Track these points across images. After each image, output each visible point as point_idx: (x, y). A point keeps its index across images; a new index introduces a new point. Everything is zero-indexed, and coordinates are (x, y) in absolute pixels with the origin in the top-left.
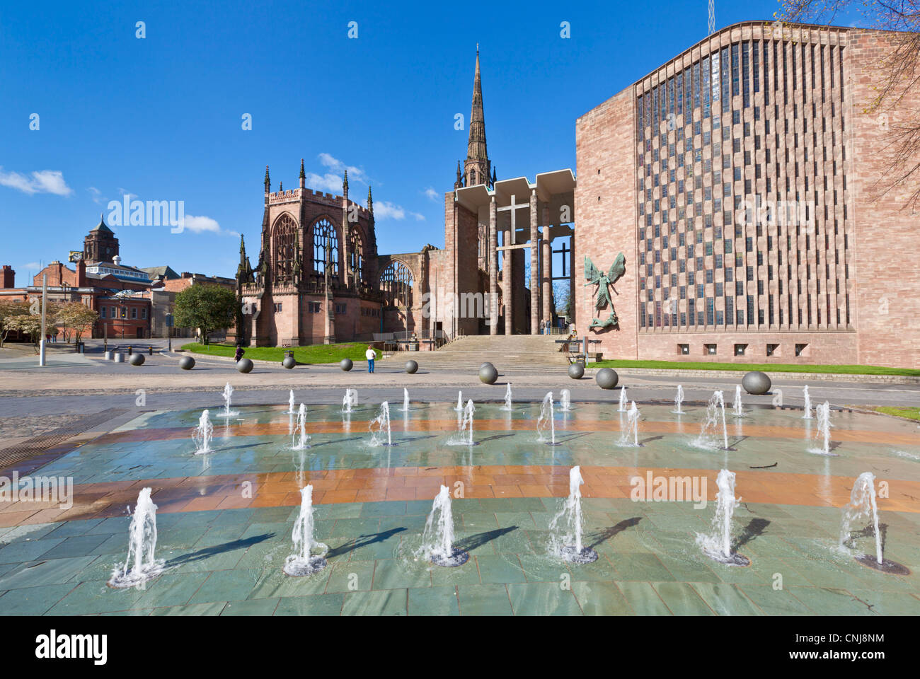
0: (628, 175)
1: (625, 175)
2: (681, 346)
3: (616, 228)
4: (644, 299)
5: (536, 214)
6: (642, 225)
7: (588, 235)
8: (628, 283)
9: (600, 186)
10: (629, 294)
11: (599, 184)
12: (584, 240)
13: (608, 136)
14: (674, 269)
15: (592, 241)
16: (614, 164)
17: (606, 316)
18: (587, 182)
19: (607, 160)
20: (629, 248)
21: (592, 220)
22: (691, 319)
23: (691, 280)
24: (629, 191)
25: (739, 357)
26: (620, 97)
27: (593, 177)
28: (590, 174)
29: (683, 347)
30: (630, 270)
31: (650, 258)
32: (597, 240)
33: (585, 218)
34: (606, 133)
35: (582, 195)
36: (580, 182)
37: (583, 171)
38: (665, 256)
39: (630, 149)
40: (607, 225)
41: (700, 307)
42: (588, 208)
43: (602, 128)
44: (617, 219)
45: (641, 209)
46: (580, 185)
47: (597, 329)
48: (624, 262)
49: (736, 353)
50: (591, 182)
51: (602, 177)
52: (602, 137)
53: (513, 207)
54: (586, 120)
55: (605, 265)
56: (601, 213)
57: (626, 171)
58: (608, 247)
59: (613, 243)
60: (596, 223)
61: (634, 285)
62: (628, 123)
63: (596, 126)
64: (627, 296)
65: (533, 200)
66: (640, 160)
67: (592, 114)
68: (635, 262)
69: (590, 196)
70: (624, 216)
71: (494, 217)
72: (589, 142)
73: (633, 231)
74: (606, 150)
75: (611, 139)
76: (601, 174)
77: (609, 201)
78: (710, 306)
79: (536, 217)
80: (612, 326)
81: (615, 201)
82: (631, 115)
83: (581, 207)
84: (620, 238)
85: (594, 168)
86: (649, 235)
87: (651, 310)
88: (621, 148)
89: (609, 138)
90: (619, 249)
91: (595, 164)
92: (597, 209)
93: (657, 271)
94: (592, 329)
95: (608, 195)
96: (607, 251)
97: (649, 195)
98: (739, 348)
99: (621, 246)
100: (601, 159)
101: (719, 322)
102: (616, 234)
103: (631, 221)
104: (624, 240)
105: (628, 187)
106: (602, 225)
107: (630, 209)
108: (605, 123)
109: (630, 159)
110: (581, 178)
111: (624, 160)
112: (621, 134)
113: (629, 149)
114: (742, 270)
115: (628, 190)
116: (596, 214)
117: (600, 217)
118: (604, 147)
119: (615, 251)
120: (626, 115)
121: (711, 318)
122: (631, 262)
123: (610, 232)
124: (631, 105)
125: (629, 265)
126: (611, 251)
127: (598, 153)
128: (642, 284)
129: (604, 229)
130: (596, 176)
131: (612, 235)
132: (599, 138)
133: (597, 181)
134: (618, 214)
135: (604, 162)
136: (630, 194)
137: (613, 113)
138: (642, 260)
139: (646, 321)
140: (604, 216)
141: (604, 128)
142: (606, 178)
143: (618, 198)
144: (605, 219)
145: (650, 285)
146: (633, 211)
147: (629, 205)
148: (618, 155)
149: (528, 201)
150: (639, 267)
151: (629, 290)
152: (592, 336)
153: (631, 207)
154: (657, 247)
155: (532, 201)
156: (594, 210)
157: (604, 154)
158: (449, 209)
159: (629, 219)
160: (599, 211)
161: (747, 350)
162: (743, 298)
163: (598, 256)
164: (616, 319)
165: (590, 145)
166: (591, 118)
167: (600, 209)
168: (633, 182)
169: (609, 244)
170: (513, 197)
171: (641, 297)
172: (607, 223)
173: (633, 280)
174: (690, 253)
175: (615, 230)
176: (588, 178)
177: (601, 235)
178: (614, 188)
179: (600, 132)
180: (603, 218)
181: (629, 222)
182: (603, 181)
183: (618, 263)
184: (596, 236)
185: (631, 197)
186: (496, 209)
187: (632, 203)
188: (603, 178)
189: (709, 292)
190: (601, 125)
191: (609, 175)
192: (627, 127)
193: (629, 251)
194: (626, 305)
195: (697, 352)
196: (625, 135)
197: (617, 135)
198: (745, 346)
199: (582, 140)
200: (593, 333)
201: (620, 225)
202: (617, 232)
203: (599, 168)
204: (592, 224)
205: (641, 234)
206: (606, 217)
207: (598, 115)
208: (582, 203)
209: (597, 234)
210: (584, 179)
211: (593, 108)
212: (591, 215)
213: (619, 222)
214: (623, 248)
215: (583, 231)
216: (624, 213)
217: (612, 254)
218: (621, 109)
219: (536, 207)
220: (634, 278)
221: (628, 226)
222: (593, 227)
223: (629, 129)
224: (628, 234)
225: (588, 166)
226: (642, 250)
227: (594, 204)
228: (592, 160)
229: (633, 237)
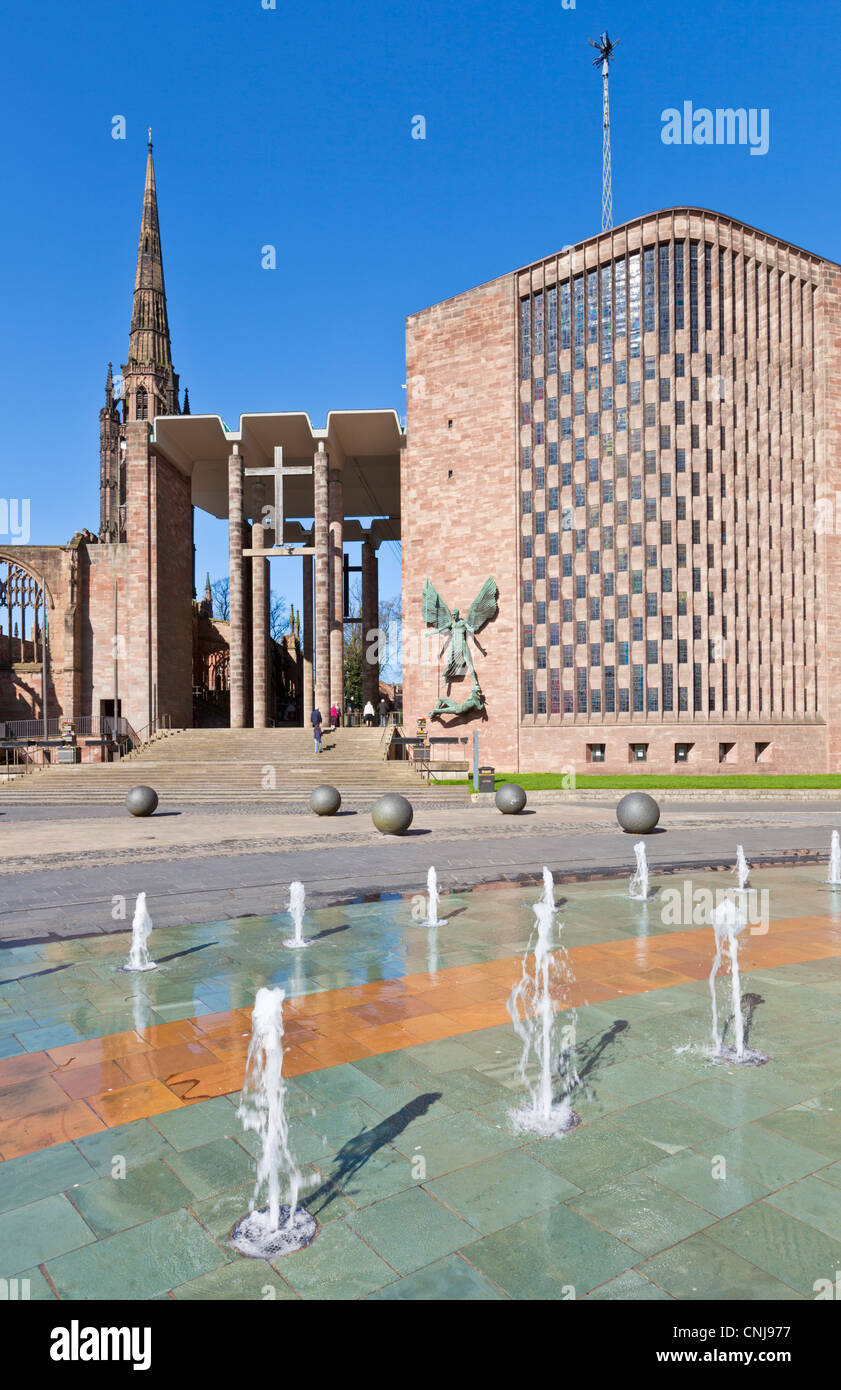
0: (503, 437)
1: (498, 437)
2: (592, 747)
3: (482, 531)
4: (530, 664)
5: (324, 490)
6: (527, 531)
7: (429, 541)
8: (504, 634)
9: (451, 451)
10: (505, 654)
11: (449, 446)
12: (421, 550)
13: (467, 359)
14: (581, 613)
15: (436, 552)
16: (478, 412)
17: (462, 696)
18: (426, 440)
19: (464, 403)
20: (507, 572)
21: (436, 513)
22: (610, 701)
23: (609, 634)
24: (505, 467)
25: (681, 765)
26: (490, 291)
27: (438, 431)
28: (432, 426)
29: (596, 749)
30: (508, 611)
31: (540, 591)
32: (446, 551)
33: (422, 507)
34: (464, 353)
35: (416, 463)
36: (413, 439)
37: (420, 419)
38: (567, 589)
39: (507, 391)
40: (466, 524)
41: (623, 681)
42: (429, 490)
43: (456, 341)
44: (483, 515)
45: (525, 502)
46: (414, 444)
47: (447, 718)
48: (497, 596)
49: (678, 759)
50: (434, 441)
51: (454, 434)
52: (457, 359)
53: (278, 471)
54: (426, 323)
55: (462, 598)
56: (453, 502)
57: (500, 430)
58: (467, 566)
59: (477, 559)
60: (443, 518)
61: (514, 637)
62: (503, 342)
63: (446, 336)
64: (500, 658)
65: (320, 462)
66: (524, 414)
67: (438, 312)
68: (516, 597)
69: (433, 467)
70: (495, 512)
71: (238, 486)
72: (431, 365)
73: (512, 540)
74: (464, 385)
75: (472, 367)
76: (454, 430)
77: (469, 481)
78: (638, 680)
79: (325, 496)
80: (474, 712)
81: (480, 482)
82: (510, 329)
83: (415, 486)
84: (489, 551)
85: (439, 416)
86: (540, 550)
87: (542, 685)
88: (491, 386)
89: (468, 363)
90: (487, 571)
91: (443, 408)
92: (446, 494)
93: (554, 615)
94: (436, 717)
95: (467, 469)
96: (465, 573)
97: (539, 479)
98: (683, 749)
99: (491, 565)
100: (453, 399)
101: (652, 706)
102: (483, 543)
103: (508, 521)
104: (496, 556)
105: (503, 459)
106: (455, 523)
107: (508, 501)
108: (461, 335)
109: (508, 410)
110: (416, 430)
111: (496, 408)
112: (492, 359)
113: (506, 389)
114: (686, 621)
115: (504, 464)
116: (444, 502)
117: (451, 509)
118: (461, 379)
119: (479, 574)
120: (501, 326)
121: (639, 700)
122: (508, 596)
123: (471, 538)
124: (510, 309)
125: (505, 601)
126: (472, 574)
127: (447, 389)
128: (527, 638)
129: (458, 532)
130: (443, 430)
131: (474, 544)
132: (450, 361)
133: (446, 440)
134: (485, 506)
135: (460, 407)
136: (507, 473)
137: (477, 318)
138: (527, 595)
139: (532, 703)
140: (460, 507)
141: (460, 344)
142: (465, 437)
143: (486, 477)
144: (461, 514)
145: (541, 640)
146: (512, 503)
147: (505, 493)
148: (486, 398)
149: (310, 462)
150: (522, 606)
151: (504, 646)
152: (435, 729)
153: (507, 496)
154: (554, 572)
155: (317, 463)
156: (441, 495)
157: (460, 392)
158: (136, 458)
159: (506, 518)
160: (449, 497)
161: (692, 754)
162: (688, 667)
163: (447, 581)
164: (482, 699)
165: (433, 370)
166: (435, 321)
167: (453, 494)
168: (513, 450)
169: (470, 560)
170: (278, 451)
171: (525, 661)
172: (464, 521)
173: (511, 630)
174: (608, 588)
175: (480, 536)
176: (430, 433)
177: (452, 543)
178: (478, 458)
179: (452, 348)
180: (457, 511)
181: (505, 523)
182: (458, 442)
183: (486, 596)
184: (443, 544)
185: (509, 478)
186: (242, 471)
187: (510, 488)
188: (458, 437)
189: (638, 656)
190: (455, 337)
191: (470, 432)
192: (503, 349)
193: (505, 576)
194: (499, 674)
195: (617, 756)
196: (500, 362)
197: (483, 360)
198: (688, 747)
199: (418, 358)
200: (437, 724)
201: (488, 527)
202: (483, 540)
203: (450, 417)
204: (437, 521)
205: (526, 549)
206: (464, 510)
207: (449, 317)
208: (418, 480)
209: (447, 539)
210: (421, 433)
211: (440, 302)
212: (435, 503)
213: (486, 521)
214: (493, 570)
215: (419, 532)
216: (497, 505)
217: (472, 579)
218: (492, 314)
219: (325, 476)
220: (513, 625)
221: (503, 531)
222: (439, 525)
223: (505, 353)
224: (502, 545)
225: (429, 410)
226: (528, 575)
227: (441, 483)
228: (437, 401)
229: (511, 552)
